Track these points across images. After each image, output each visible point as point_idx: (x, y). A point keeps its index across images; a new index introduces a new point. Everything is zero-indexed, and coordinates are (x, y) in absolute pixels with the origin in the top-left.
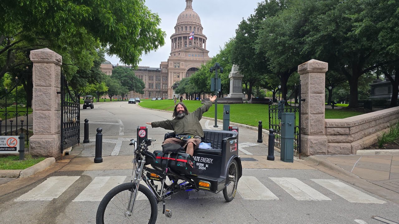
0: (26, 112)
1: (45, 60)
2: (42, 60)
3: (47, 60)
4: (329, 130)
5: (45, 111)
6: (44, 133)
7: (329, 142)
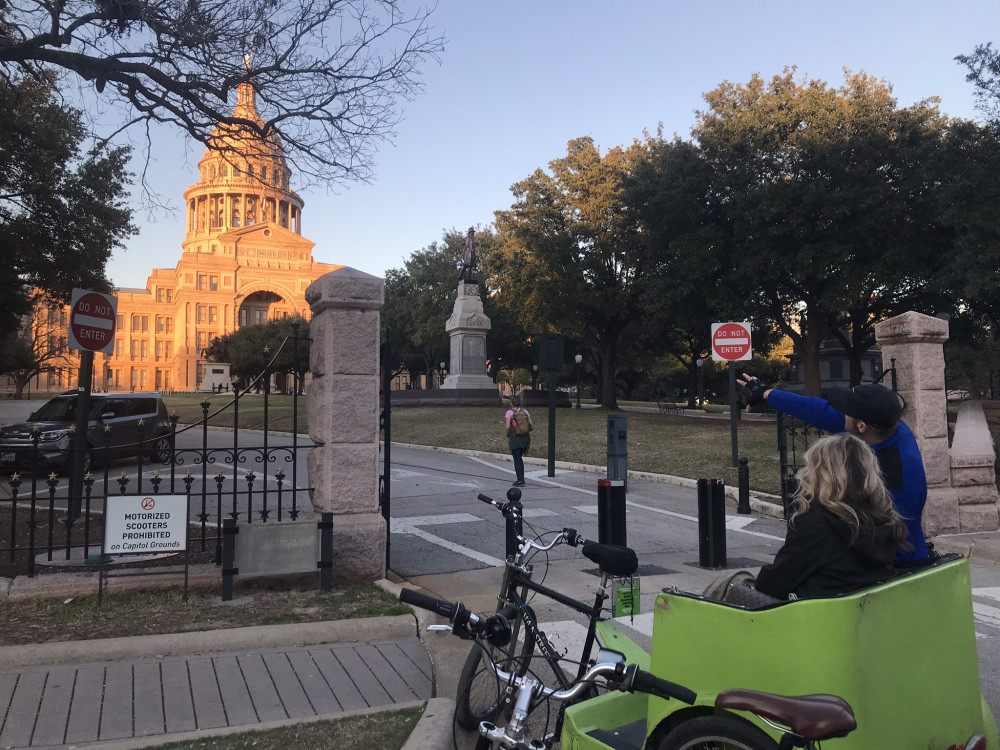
0: (292, 450)
1: (360, 301)
2: (353, 300)
3: (364, 301)
4: (960, 476)
5: (359, 446)
6: (355, 510)
7: (960, 504)
